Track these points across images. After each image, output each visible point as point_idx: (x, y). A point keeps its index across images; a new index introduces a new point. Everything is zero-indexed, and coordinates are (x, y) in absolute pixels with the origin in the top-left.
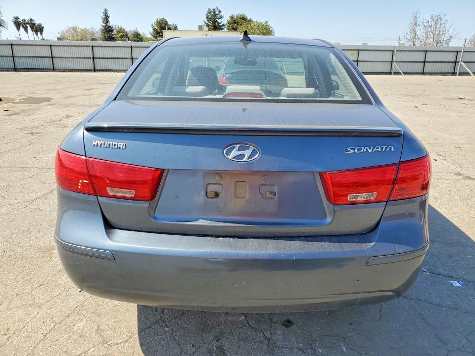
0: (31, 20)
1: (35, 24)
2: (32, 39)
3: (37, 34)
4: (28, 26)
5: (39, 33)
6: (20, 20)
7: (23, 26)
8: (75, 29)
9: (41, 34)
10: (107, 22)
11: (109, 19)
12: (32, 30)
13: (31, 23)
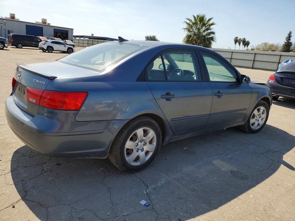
0: (245, 39)
1: (245, 41)
2: (241, 49)
3: (245, 47)
4: (241, 42)
5: (246, 46)
6: (238, 39)
7: (238, 42)
8: (266, 44)
9: (247, 46)
10: (289, 39)
11: (291, 38)
12: (243, 44)
13: (244, 40)
